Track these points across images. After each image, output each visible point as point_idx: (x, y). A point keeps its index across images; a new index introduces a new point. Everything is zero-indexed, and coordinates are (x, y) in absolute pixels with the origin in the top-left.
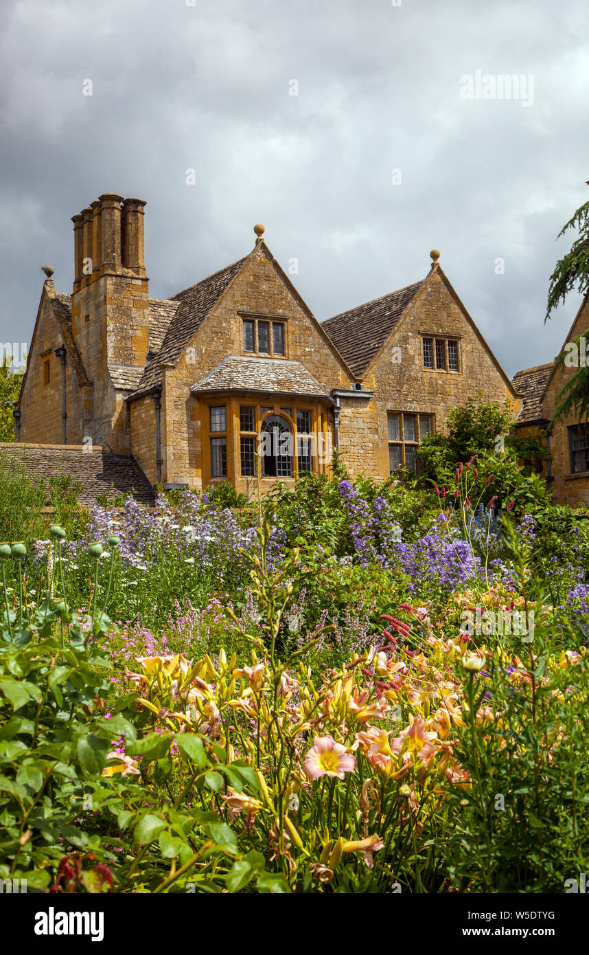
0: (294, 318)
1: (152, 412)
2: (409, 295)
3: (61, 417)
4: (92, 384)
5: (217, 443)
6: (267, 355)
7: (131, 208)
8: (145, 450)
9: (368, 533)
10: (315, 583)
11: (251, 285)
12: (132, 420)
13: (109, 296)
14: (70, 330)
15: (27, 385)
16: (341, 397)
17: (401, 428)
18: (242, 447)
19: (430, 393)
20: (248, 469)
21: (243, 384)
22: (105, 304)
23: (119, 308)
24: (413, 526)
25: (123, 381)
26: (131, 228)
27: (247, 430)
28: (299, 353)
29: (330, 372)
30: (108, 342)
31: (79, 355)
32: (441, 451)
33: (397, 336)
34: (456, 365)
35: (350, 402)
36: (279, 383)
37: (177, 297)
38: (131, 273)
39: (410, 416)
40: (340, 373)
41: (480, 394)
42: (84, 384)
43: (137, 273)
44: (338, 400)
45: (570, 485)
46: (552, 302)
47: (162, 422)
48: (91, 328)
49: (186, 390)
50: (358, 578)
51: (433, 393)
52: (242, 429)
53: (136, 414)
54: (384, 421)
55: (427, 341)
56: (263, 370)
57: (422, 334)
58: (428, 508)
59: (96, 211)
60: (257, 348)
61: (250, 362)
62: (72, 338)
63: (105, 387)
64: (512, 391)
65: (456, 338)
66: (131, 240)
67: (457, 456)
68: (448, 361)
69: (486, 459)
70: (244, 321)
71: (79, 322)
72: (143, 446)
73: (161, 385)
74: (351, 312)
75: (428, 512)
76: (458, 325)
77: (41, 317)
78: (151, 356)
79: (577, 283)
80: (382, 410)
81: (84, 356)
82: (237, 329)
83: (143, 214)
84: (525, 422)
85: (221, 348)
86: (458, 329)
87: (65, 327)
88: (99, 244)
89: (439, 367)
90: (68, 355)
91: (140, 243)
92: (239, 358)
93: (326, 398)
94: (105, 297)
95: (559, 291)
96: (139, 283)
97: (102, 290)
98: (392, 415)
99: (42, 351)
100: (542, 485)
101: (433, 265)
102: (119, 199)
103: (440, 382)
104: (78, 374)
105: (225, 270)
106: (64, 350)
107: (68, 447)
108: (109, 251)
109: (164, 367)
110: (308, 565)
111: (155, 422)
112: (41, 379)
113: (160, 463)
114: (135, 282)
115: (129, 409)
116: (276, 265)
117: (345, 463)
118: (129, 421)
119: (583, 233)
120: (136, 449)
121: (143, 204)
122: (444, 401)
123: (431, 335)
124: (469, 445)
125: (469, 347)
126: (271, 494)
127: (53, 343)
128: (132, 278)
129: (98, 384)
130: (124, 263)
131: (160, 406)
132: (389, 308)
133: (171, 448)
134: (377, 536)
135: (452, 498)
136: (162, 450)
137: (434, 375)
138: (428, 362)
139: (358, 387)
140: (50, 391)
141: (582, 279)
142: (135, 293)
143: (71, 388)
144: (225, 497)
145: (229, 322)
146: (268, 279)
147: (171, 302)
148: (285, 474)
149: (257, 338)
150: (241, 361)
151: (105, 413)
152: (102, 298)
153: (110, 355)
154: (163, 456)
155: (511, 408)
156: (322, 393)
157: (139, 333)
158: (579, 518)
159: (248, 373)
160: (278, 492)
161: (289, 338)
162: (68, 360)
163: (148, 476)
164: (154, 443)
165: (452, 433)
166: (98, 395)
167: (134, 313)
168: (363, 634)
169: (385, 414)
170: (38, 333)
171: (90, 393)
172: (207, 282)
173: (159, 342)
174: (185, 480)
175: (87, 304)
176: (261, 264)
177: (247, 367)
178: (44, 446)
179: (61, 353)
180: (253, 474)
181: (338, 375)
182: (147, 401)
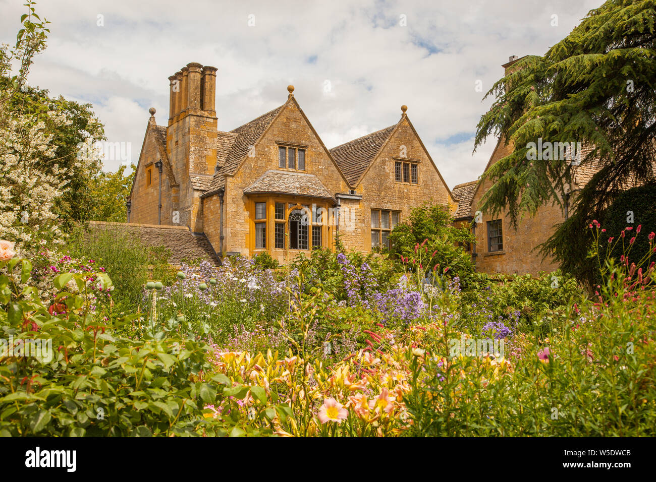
0: (312, 147)
1: (218, 205)
2: (386, 134)
3: (157, 207)
4: (178, 186)
5: (260, 226)
6: (294, 170)
7: (208, 72)
8: (213, 230)
9: (356, 286)
10: (322, 317)
11: (285, 124)
12: (204, 210)
13: (191, 129)
14: (165, 150)
15: (136, 186)
16: (341, 198)
17: (379, 220)
18: (276, 229)
19: (398, 198)
20: (279, 243)
21: (277, 189)
22: (189, 134)
23: (198, 136)
24: (386, 283)
25: (199, 185)
26: (207, 85)
27: (279, 218)
28: (314, 169)
29: (334, 182)
30: (190, 159)
31: (171, 167)
32: (406, 235)
33: (378, 160)
34: (415, 179)
35: (347, 202)
36: (301, 188)
37: (237, 131)
38: (206, 114)
39: (385, 212)
40: (341, 183)
41: (431, 199)
42: (174, 186)
43: (210, 114)
44: (339, 200)
45: (488, 259)
46: (478, 142)
47: (224, 211)
48: (179, 150)
49: (241, 191)
50: (350, 315)
51: (401, 198)
52: (276, 218)
53: (207, 206)
54: (369, 214)
55: (398, 164)
56: (291, 180)
57: (395, 159)
58: (396, 272)
59: (185, 73)
60: (287, 165)
61: (283, 174)
62: (167, 155)
63: (187, 188)
64: (452, 197)
65: (416, 162)
66: (207, 93)
67: (415, 239)
68: (411, 177)
69: (434, 241)
70: (280, 147)
71: (171, 145)
72: (211, 227)
73: (224, 188)
74: (350, 143)
75: (395, 274)
76: (418, 154)
77: (147, 142)
78: (218, 168)
79: (493, 130)
80: (367, 208)
81: (174, 167)
82: (274, 152)
83: (215, 76)
84: (460, 218)
85: (264, 165)
86: (418, 157)
87: (162, 148)
88: (186, 95)
89: (405, 181)
90: (163, 166)
91: (213, 95)
92: (275, 172)
93: (331, 199)
94: (189, 129)
95: (482, 134)
96: (211, 121)
97: (187, 125)
98: (374, 211)
99: (146, 164)
100: (469, 259)
101: (403, 115)
102: (200, 66)
103: (406, 191)
104: (170, 179)
105: (268, 114)
106: (161, 163)
107: (162, 226)
108: (192, 99)
109: (226, 176)
110: (318, 305)
111: (219, 211)
112: (145, 181)
113: (222, 238)
114: (208, 120)
115: (202, 203)
116: (301, 112)
117: (343, 241)
118: (203, 210)
119: (498, 98)
120: (207, 229)
121: (216, 70)
122: (408, 202)
123: (400, 160)
124: (422, 232)
125: (425, 169)
126: (295, 260)
127: (154, 159)
128: (207, 117)
129: (182, 186)
130: (202, 108)
131: (223, 201)
132: (374, 142)
133: (230, 229)
134: (362, 289)
135: (411, 265)
136: (224, 230)
137: (402, 186)
138: (398, 177)
139: (352, 192)
140: (151, 190)
141: (496, 127)
142: (208, 127)
143: (165, 188)
144: (264, 261)
145: (270, 148)
146: (295, 120)
147: (232, 134)
148: (303, 248)
149: (287, 159)
150: (277, 174)
151: (187, 205)
152: (187, 130)
153: (191, 167)
154: (224, 234)
155: (451, 209)
156: (329, 195)
157: (210, 153)
158: (492, 281)
159: (281, 182)
160: (299, 259)
161: (308, 160)
162: (163, 169)
163: (214, 247)
164: (218, 225)
165: (413, 223)
166: (182, 193)
167: (208, 140)
168: (352, 349)
169: (370, 210)
170: (144, 152)
171: (178, 192)
172: (256, 122)
173: (224, 160)
174: (238, 250)
175: (177, 134)
176: (292, 111)
177: (281, 177)
178: (146, 225)
179: (159, 165)
180: (282, 247)
181: (340, 184)
182: (215, 198)
